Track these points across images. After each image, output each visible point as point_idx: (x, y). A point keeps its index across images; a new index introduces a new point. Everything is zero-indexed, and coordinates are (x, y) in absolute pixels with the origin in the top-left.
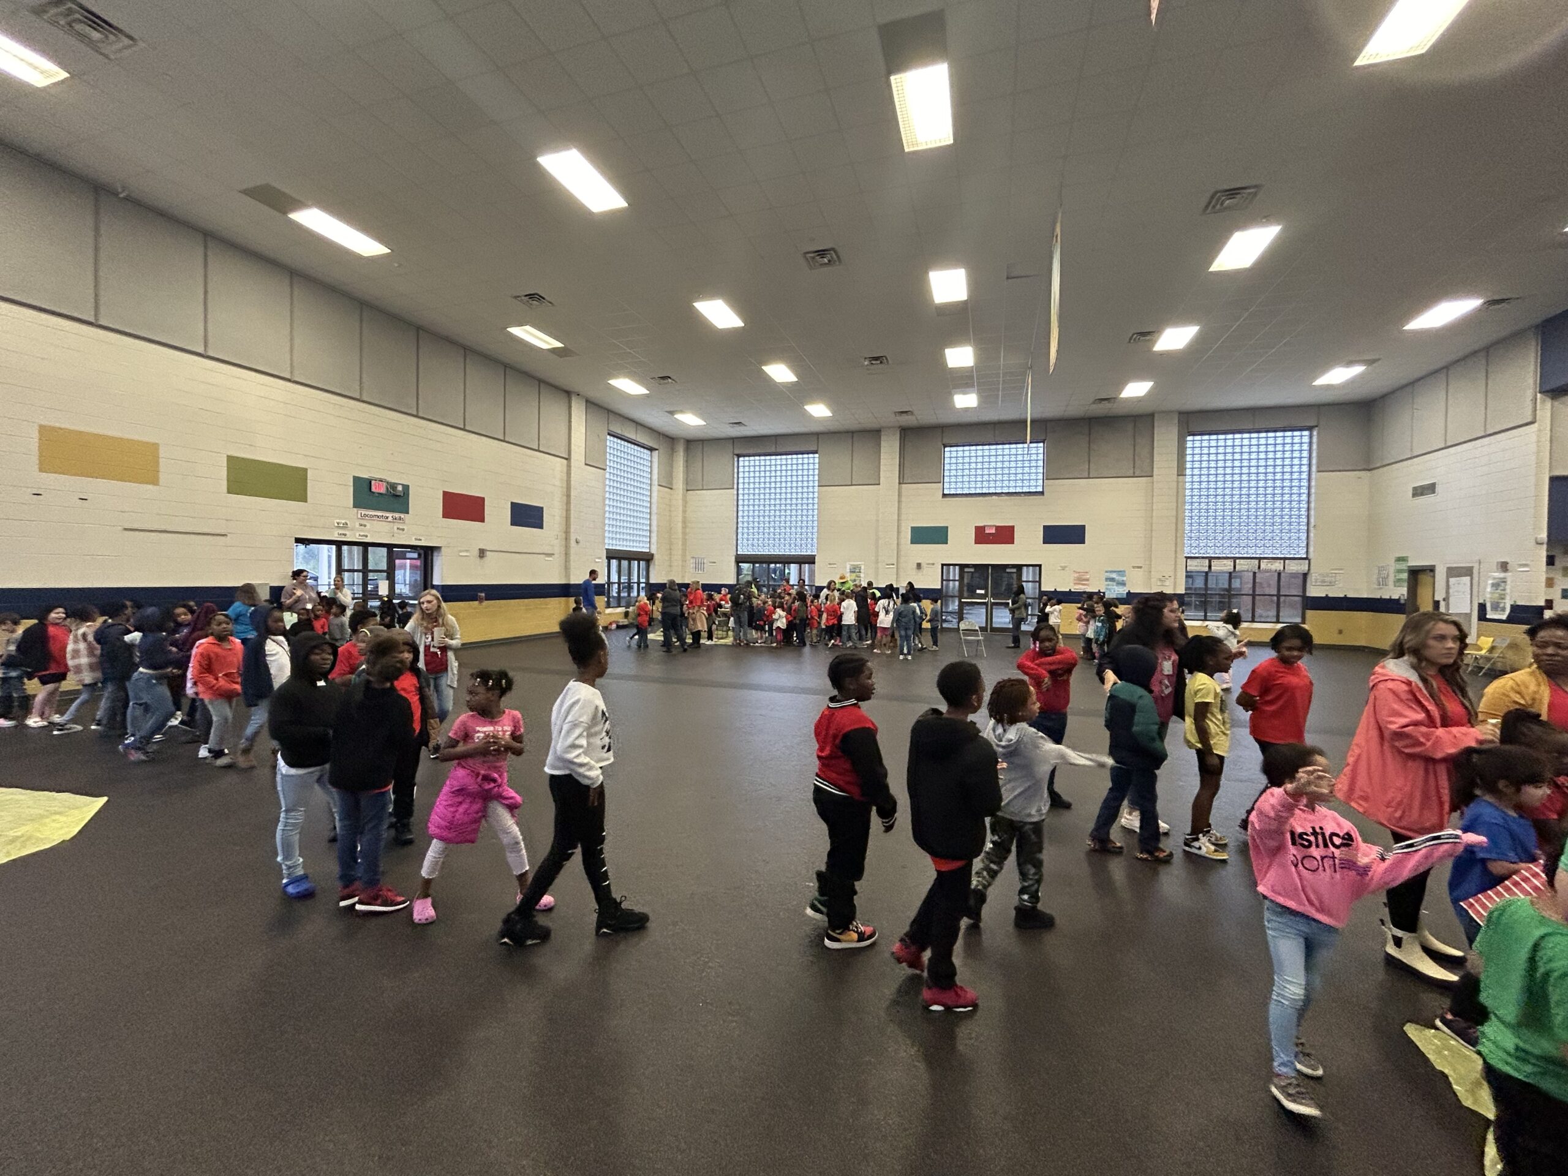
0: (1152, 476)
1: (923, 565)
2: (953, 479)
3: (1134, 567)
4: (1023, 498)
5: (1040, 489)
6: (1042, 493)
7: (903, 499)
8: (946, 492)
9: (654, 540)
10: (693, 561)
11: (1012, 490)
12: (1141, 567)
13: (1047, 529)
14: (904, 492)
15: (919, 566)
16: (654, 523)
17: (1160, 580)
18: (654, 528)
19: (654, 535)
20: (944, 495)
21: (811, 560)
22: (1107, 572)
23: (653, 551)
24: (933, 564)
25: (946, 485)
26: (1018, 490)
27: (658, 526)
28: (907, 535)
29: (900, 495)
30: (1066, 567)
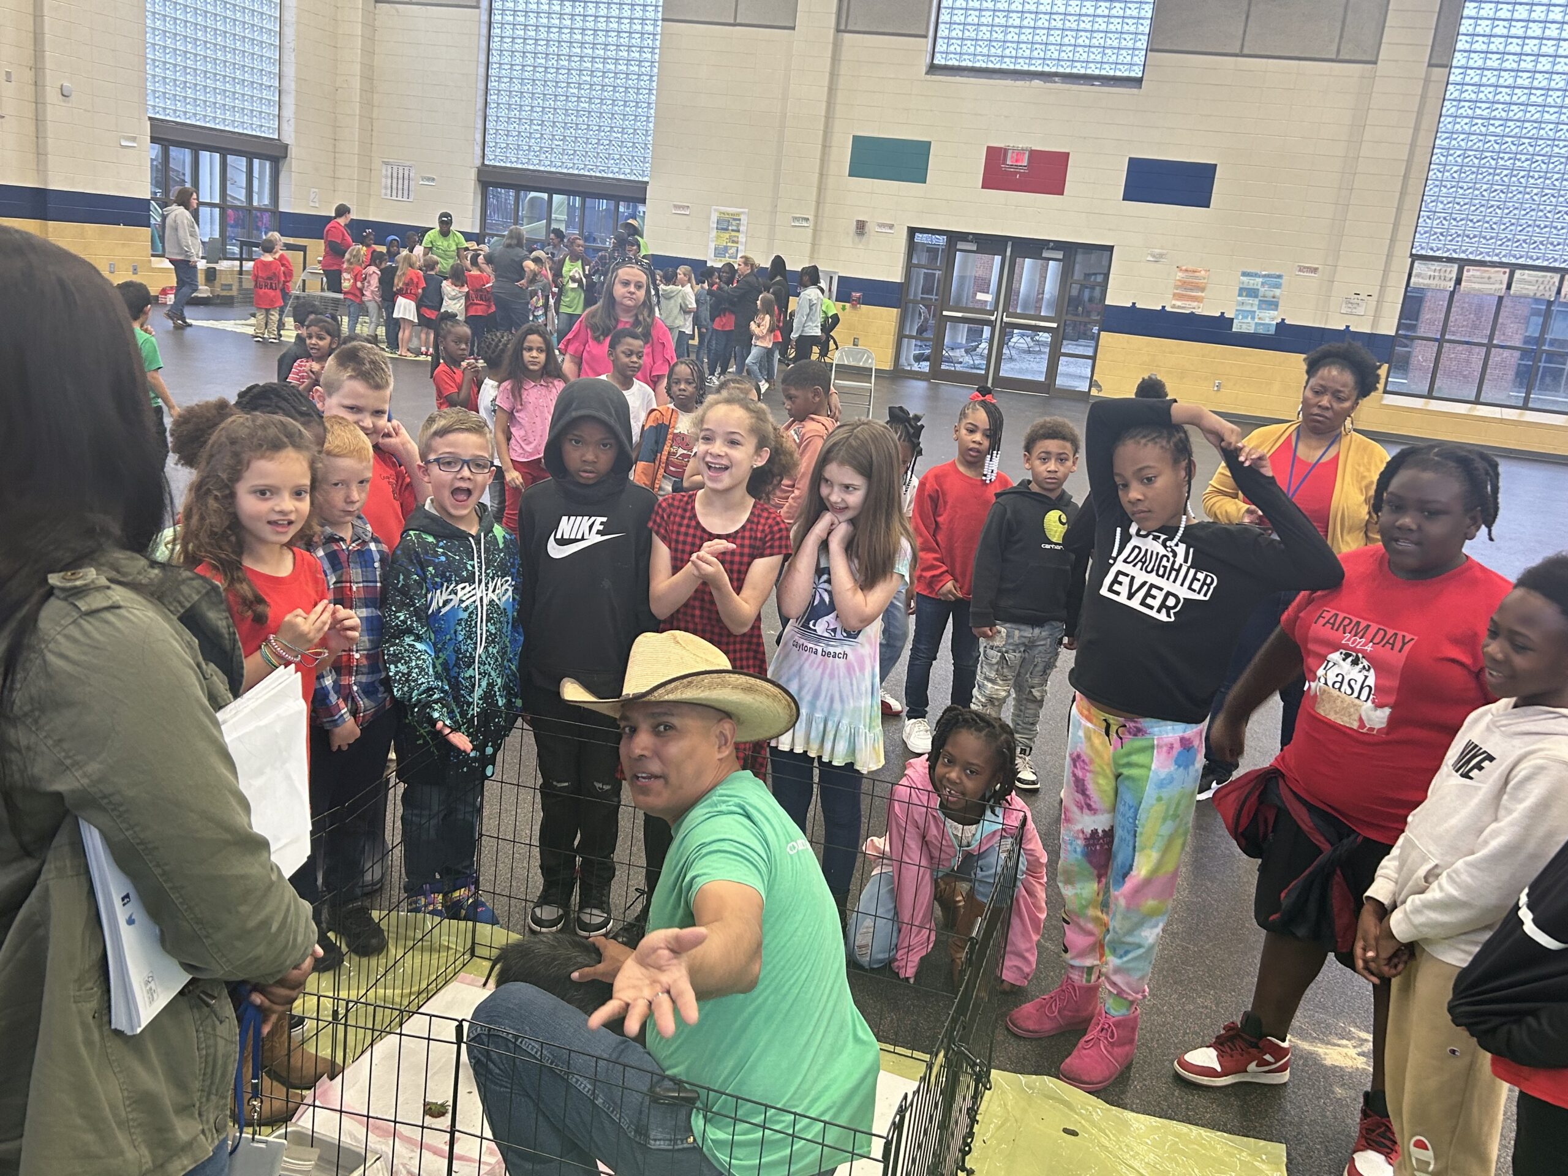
0: (1375, 63)
1: (871, 227)
2: (957, 32)
3: (1301, 269)
4: (1097, 89)
5: (1137, 73)
6: (1138, 82)
7: (843, 69)
8: (939, 60)
9: (289, 112)
10: (386, 171)
11: (1079, 70)
12: (1315, 270)
13: (1135, 165)
14: (846, 54)
15: (861, 227)
16: (290, 71)
17: (1348, 301)
18: (290, 84)
19: (289, 101)
20: (933, 69)
21: (636, 194)
22: (1244, 274)
23: (288, 138)
24: (891, 226)
25: (941, 46)
26: (1092, 70)
27: (299, 80)
28: (843, 154)
29: (835, 59)
30: (1161, 255)
